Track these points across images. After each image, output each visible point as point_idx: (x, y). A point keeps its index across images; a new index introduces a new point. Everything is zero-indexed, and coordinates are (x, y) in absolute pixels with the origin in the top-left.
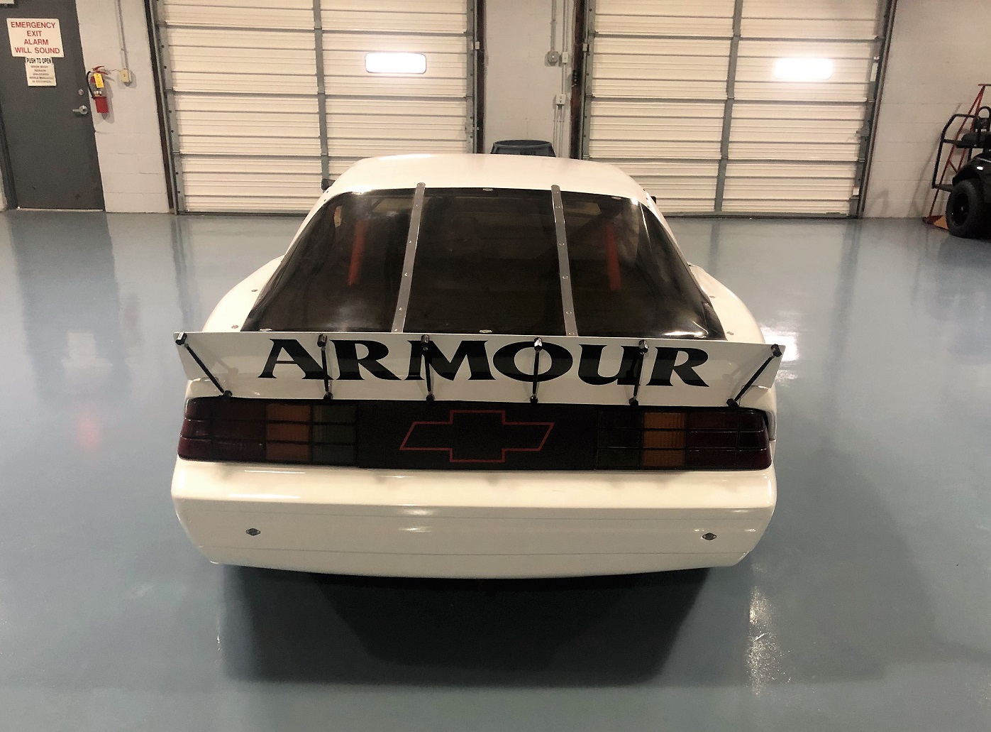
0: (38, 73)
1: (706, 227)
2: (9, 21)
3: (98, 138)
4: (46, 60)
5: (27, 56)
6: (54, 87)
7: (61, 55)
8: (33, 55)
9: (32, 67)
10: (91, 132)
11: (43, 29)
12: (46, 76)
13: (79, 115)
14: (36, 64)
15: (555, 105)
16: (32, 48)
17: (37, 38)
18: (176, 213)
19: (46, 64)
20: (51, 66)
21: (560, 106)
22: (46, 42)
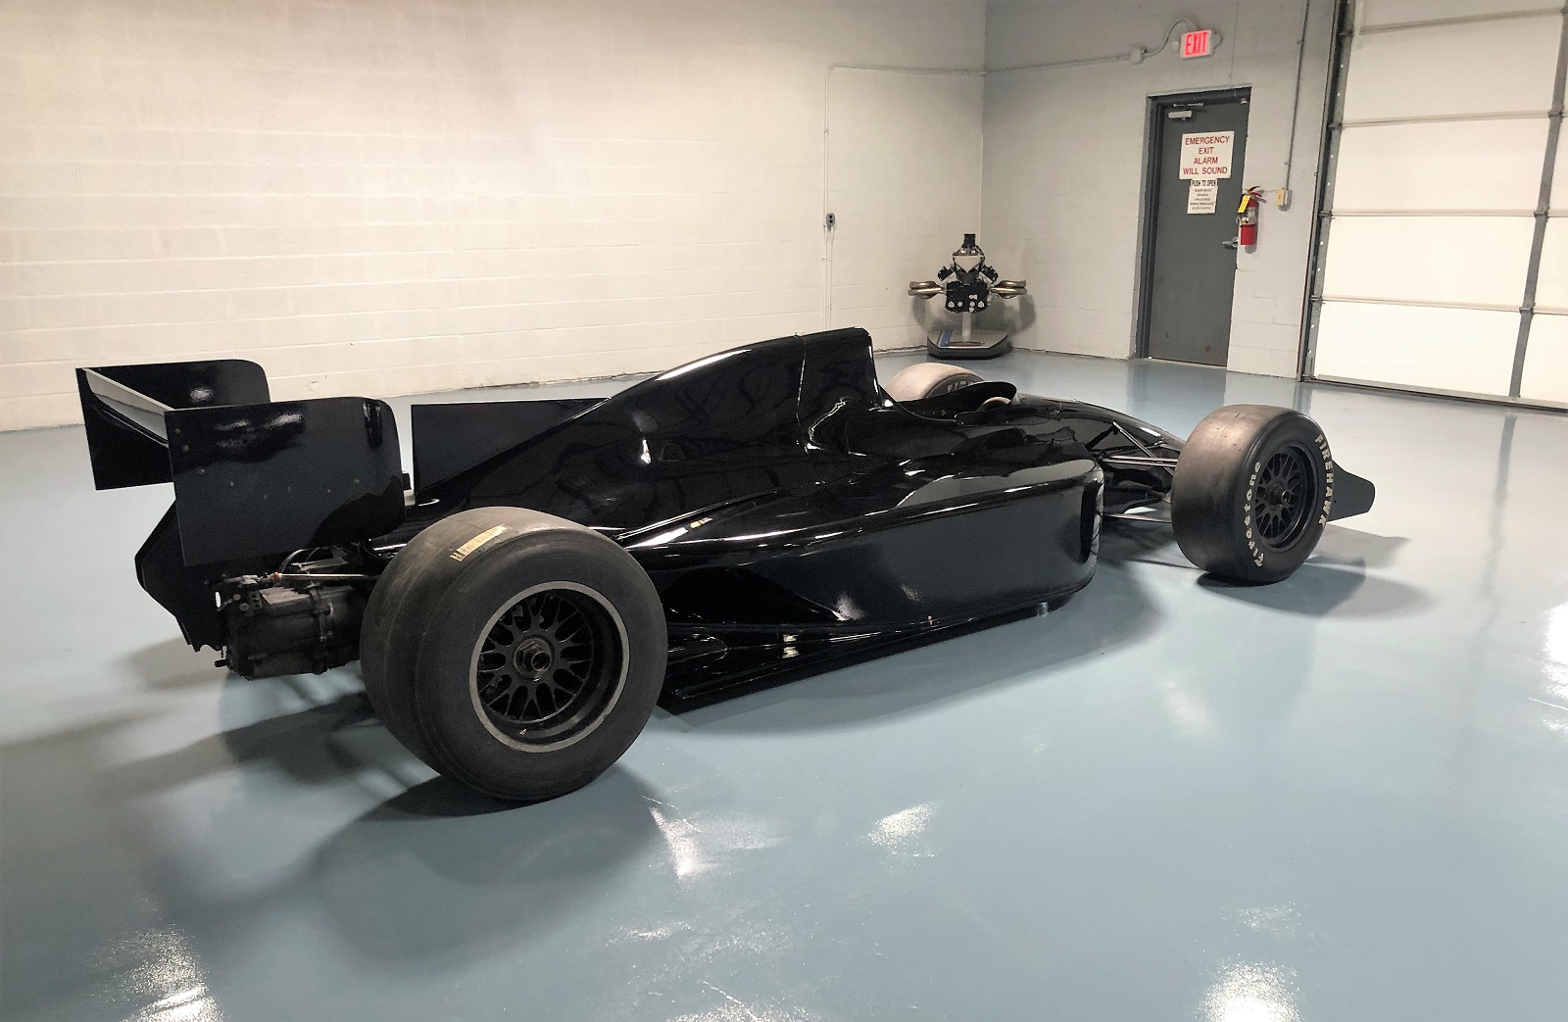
0: (1201, 197)
2: (1185, 136)
3: (1238, 276)
4: (1210, 182)
5: (1194, 178)
6: (1211, 214)
7: (1227, 175)
8: (1200, 177)
9: (1196, 191)
10: (1233, 268)
11: (1217, 145)
12: (1206, 202)
13: (1229, 249)
14: (1201, 187)
16: (1200, 168)
17: (1207, 156)
18: (1300, 380)
19: (1210, 186)
20: (1215, 189)
22: (1215, 160)
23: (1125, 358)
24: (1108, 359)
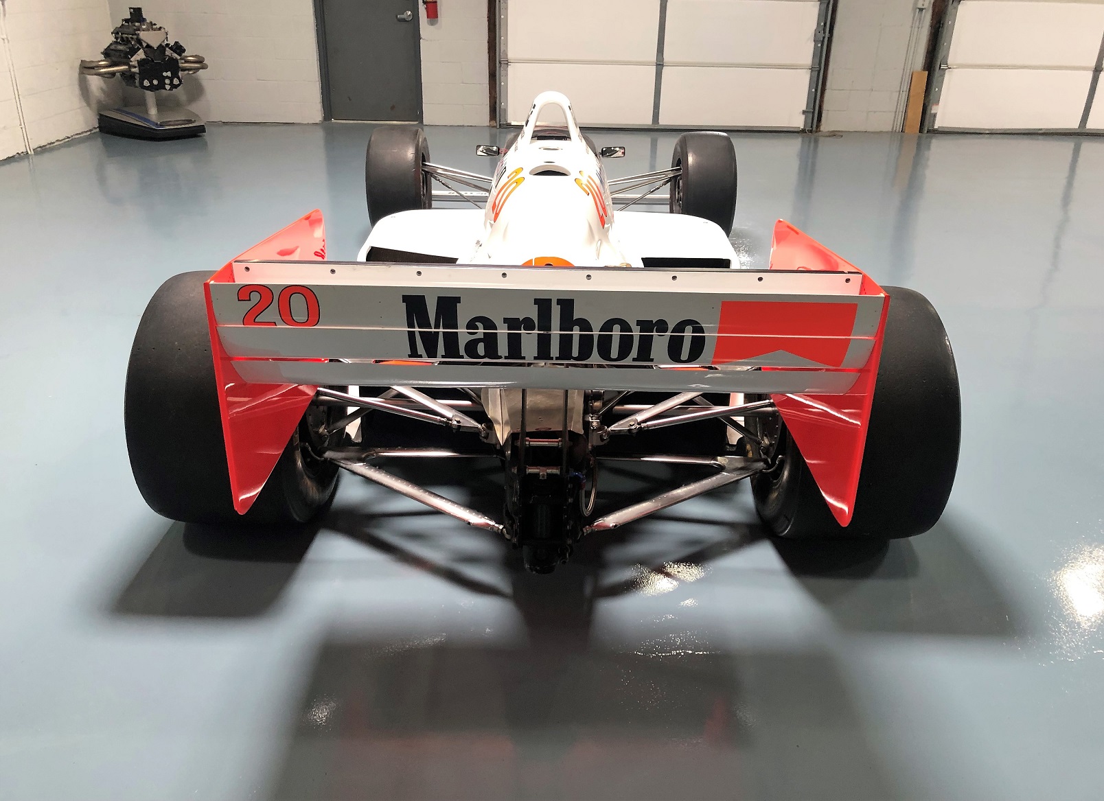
1: (1067, 146)
3: (423, 44)
10: (417, 37)
13: (404, 20)
15: (915, 8)
18: (498, 127)
21: (921, 10)
23: (318, 122)
24: (299, 124)
